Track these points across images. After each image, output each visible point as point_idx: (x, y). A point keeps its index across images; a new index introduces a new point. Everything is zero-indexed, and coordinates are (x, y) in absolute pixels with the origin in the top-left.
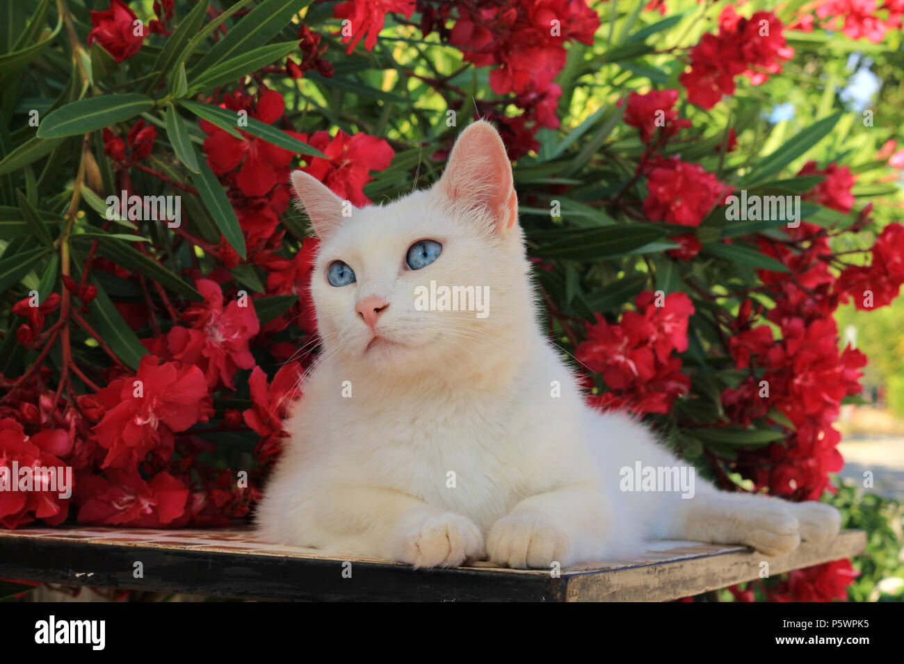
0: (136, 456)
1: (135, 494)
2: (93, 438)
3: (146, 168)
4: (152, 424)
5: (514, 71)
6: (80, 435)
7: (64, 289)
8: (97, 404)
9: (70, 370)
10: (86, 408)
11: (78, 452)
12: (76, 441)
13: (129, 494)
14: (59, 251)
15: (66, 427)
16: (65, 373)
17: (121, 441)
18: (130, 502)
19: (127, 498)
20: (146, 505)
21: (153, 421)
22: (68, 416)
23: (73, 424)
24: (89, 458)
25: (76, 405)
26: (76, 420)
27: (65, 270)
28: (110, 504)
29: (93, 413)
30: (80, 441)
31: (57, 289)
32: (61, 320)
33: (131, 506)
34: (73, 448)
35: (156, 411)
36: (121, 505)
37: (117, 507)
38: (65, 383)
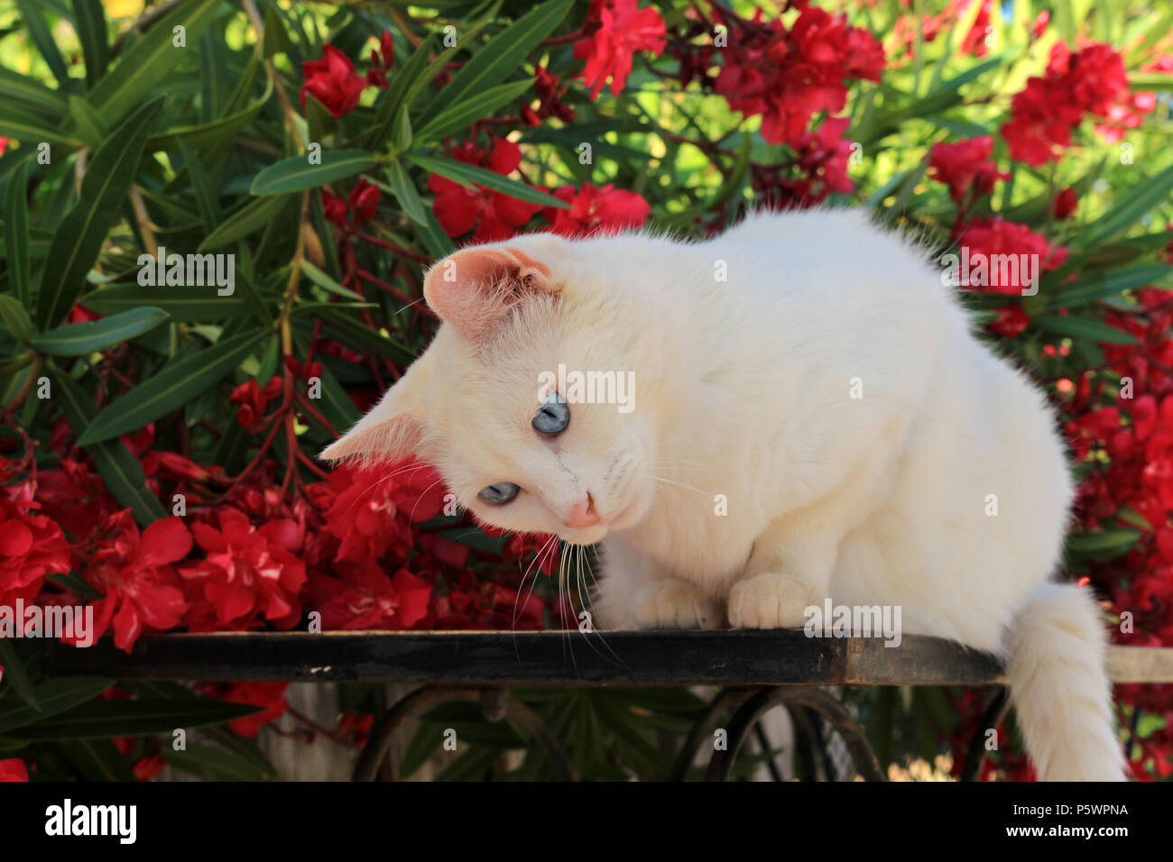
0: (372, 546)
1: (374, 596)
2: (324, 528)
3: (371, 238)
4: (389, 511)
5: (789, 116)
6: (311, 528)
7: (287, 373)
8: (328, 491)
9: (297, 460)
10: (316, 496)
11: (308, 547)
12: (306, 535)
13: (367, 595)
14: (279, 331)
15: (296, 520)
16: (291, 464)
17: (356, 531)
18: (369, 605)
19: (365, 600)
20: (387, 606)
21: (389, 507)
22: (297, 509)
23: (302, 517)
24: (321, 553)
25: (304, 495)
26: (306, 512)
27: (287, 350)
28: (346, 608)
29: (323, 500)
30: (310, 536)
31: (279, 372)
32: (285, 405)
33: (370, 610)
34: (304, 543)
35: (393, 497)
36: (359, 608)
37: (354, 610)
38: (293, 473)
